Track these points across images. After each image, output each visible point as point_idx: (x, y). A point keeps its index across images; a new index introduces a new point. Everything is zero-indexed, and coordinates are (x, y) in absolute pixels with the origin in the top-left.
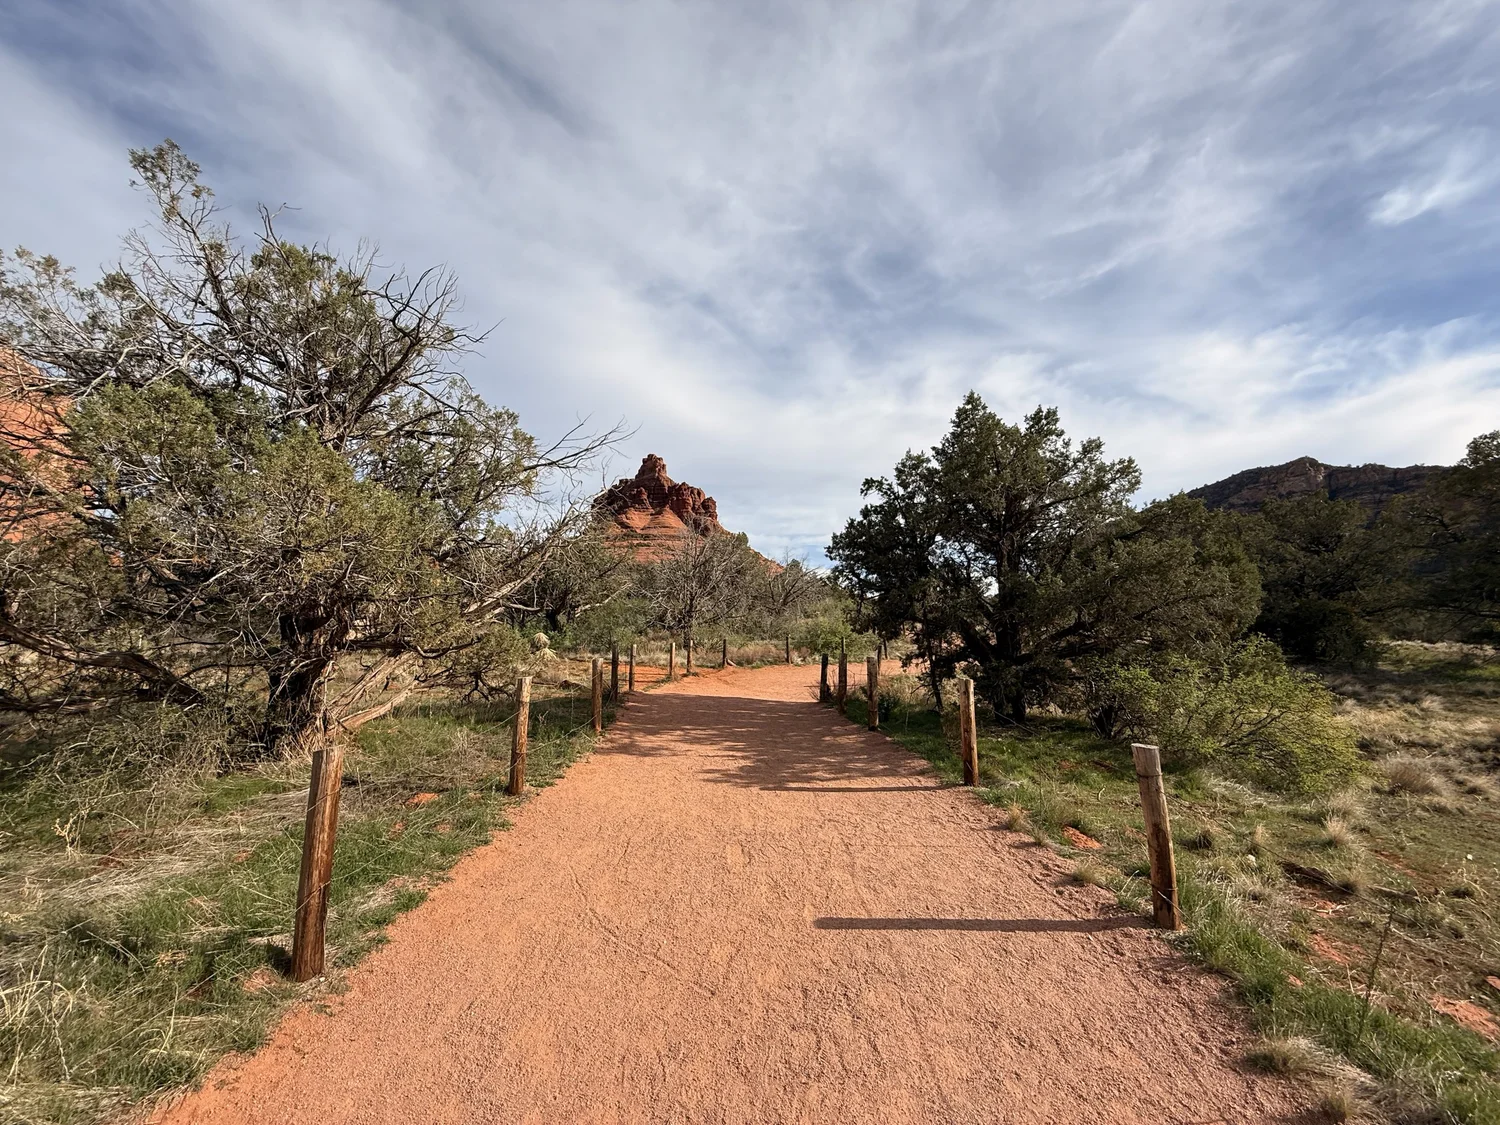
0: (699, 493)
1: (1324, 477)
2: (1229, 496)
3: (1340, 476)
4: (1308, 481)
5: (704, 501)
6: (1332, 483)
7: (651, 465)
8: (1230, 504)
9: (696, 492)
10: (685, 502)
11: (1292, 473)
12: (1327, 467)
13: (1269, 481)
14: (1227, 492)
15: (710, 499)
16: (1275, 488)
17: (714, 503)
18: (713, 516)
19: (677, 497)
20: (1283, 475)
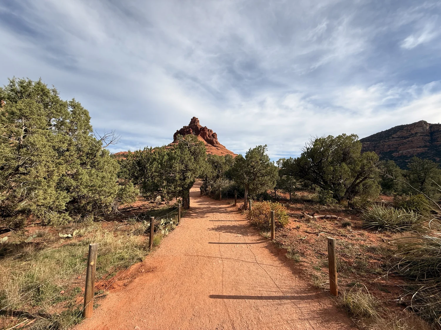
0: (211, 131)
1: (429, 127)
2: (391, 135)
3: (435, 127)
4: (423, 129)
5: (213, 134)
6: (432, 130)
7: (194, 121)
8: (392, 137)
9: (210, 131)
10: (206, 133)
11: (417, 126)
12: (430, 124)
13: (407, 129)
14: (390, 133)
15: (215, 133)
16: (410, 131)
17: (216, 135)
18: (216, 138)
19: (203, 131)
20: (413, 127)
